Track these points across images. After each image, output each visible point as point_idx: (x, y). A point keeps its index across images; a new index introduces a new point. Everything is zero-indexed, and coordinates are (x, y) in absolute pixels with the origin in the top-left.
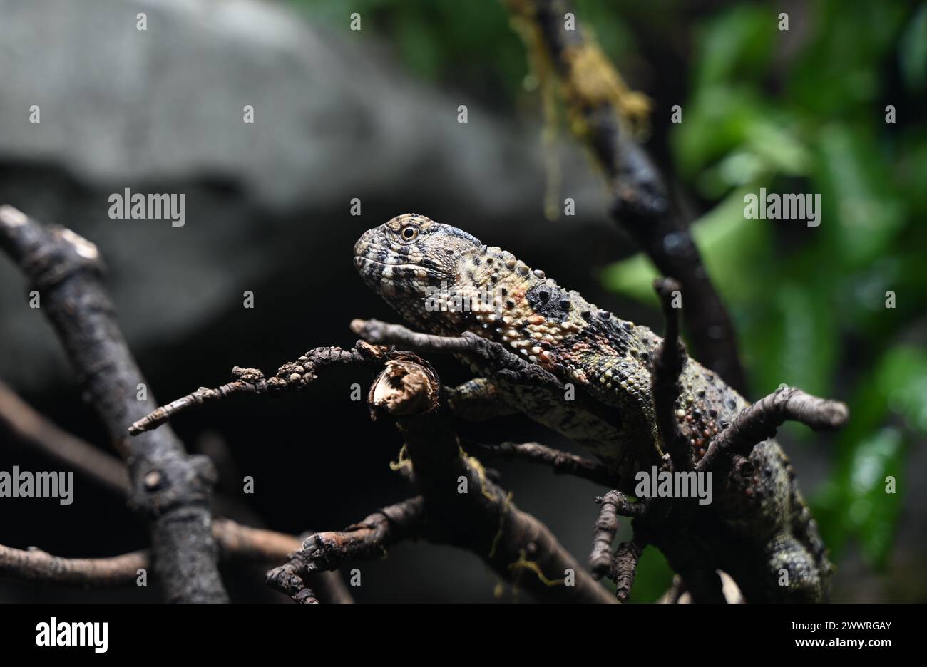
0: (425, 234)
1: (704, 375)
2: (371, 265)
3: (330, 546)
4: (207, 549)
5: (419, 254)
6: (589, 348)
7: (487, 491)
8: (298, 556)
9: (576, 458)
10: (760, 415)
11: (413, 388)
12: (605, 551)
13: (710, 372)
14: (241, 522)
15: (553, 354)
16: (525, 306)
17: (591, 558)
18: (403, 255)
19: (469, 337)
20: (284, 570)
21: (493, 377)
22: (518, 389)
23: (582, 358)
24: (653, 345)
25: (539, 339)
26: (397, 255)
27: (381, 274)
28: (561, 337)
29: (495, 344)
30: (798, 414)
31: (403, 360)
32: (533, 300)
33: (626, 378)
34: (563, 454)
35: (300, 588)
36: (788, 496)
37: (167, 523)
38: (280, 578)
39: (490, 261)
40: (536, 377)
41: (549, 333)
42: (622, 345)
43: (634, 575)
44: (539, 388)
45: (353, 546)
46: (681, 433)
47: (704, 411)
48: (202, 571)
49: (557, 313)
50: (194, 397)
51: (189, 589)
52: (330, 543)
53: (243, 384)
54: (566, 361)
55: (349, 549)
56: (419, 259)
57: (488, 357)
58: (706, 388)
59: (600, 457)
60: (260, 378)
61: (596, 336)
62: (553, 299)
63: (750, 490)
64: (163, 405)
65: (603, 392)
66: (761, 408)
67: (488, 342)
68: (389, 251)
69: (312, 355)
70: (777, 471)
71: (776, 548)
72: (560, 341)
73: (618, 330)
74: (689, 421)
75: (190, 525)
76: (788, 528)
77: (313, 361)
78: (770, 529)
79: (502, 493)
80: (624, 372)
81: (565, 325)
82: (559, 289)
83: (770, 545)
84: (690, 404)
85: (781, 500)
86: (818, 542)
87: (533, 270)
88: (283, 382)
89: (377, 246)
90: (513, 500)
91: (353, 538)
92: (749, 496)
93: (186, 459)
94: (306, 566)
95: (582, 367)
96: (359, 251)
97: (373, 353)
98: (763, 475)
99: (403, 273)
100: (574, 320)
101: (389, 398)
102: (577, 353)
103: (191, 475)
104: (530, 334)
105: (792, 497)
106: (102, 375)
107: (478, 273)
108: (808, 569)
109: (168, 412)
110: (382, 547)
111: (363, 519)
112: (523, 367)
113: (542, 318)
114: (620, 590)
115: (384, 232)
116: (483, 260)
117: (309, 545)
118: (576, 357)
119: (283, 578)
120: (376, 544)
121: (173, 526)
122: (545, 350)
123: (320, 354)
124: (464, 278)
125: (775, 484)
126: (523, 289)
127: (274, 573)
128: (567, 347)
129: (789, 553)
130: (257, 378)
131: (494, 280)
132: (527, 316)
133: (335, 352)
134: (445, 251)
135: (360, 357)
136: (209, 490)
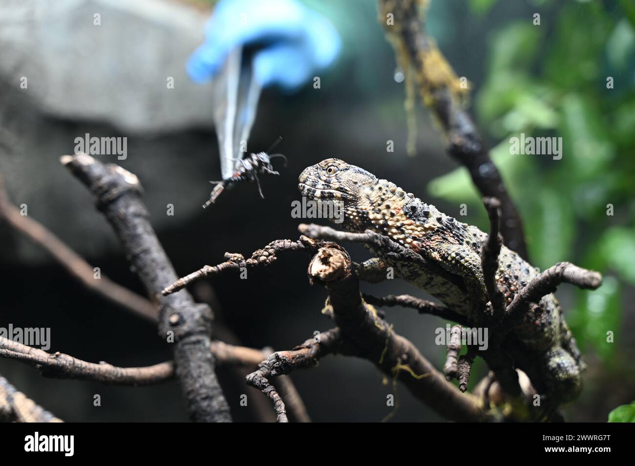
0: (341, 170)
1: (510, 254)
3: (285, 360)
4: (208, 361)
5: (337, 184)
6: (441, 239)
7: (378, 324)
8: (264, 365)
9: (432, 304)
10: (546, 279)
11: (336, 265)
12: (454, 363)
13: (513, 253)
14: (227, 342)
15: (419, 243)
16: (401, 215)
17: (445, 367)
18: (328, 183)
19: (369, 233)
20: (256, 375)
21: (383, 257)
22: (398, 265)
23: (437, 245)
24: (479, 237)
25: (410, 234)
26: (324, 183)
27: (313, 195)
28: (424, 233)
29: (385, 237)
30: (571, 279)
31: (329, 247)
32: (407, 211)
33: (464, 258)
34: (424, 301)
35: (266, 385)
36: (558, 325)
37: (184, 345)
38: (254, 380)
39: (380, 189)
40: (410, 257)
41: (416, 230)
42: (461, 238)
43: (469, 375)
44: (412, 263)
45: (299, 359)
46: (499, 291)
47: (511, 276)
48: (205, 374)
49: (422, 219)
50: (202, 272)
51: (197, 385)
52: (284, 358)
53: (232, 263)
54: (427, 247)
55: (296, 361)
56: (337, 187)
57: (381, 245)
58: (511, 262)
59: (446, 304)
60: (242, 259)
61: (445, 232)
62: (419, 210)
63: (538, 322)
64: (183, 277)
65: (450, 265)
66: (547, 275)
67: (380, 236)
68: (319, 180)
69: (273, 245)
70: (553, 310)
71: (552, 355)
72: (424, 235)
73: (459, 229)
74: (501, 282)
75: (197, 346)
76: (558, 344)
77: (274, 248)
78: (549, 344)
79: (387, 325)
80: (463, 254)
81: (427, 226)
82: (423, 204)
83: (548, 353)
84: (502, 272)
85: (555, 327)
86: (577, 352)
87: (407, 193)
88: (256, 261)
89: (313, 177)
90: (394, 329)
91: (298, 354)
92: (538, 326)
93: (194, 306)
94: (271, 372)
95: (437, 251)
96: (302, 180)
97: (310, 243)
98: (545, 312)
99: (327, 195)
100: (432, 222)
101: (321, 271)
102: (434, 242)
103: (197, 316)
104: (404, 231)
105: (561, 325)
106: (142, 255)
107: (372, 195)
108: (572, 366)
109: (186, 281)
110: (315, 359)
111: (303, 342)
112: (402, 251)
113: (413, 221)
114: (461, 385)
115: (317, 169)
116: (376, 188)
117: (272, 360)
118: (433, 244)
119: (256, 379)
120: (312, 357)
121: (187, 347)
122: (414, 240)
123: (278, 244)
124: (364, 199)
125: (552, 318)
126: (401, 205)
127: (250, 376)
128: (428, 238)
129: (560, 357)
130: (239, 259)
131: (383, 200)
132: (403, 221)
133: (287, 243)
134: (353, 182)
135: (302, 246)
136: (209, 325)
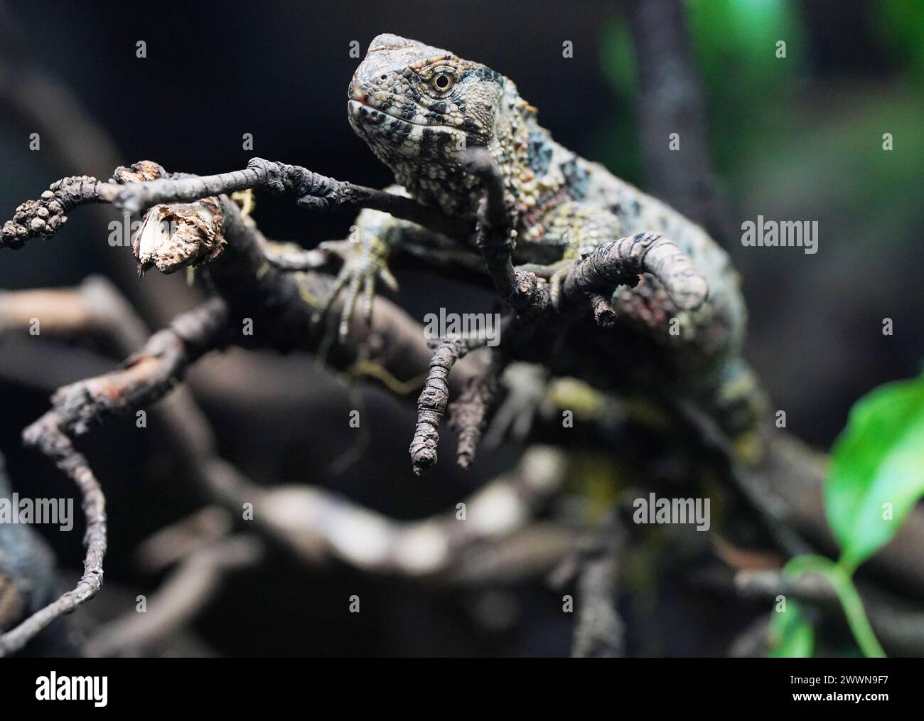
0: (459, 82)
2: (393, 125)
3: (103, 404)
5: (457, 114)
18: (437, 114)
20: (46, 428)
26: (427, 112)
27: (405, 136)
35: (67, 454)
38: (42, 442)
49: (544, 167)
52: (102, 399)
56: (460, 121)
68: (418, 106)
69: (58, 189)
77: (60, 197)
81: (546, 181)
88: (22, 230)
89: (400, 98)
99: (436, 137)
100: (553, 174)
107: (500, 123)
113: (531, 174)
115: (408, 78)
116: (504, 103)
117: (76, 398)
119: (45, 440)
123: (68, 188)
124: (496, 137)
127: (32, 433)
131: (514, 131)
133: (88, 185)
134: (486, 107)
